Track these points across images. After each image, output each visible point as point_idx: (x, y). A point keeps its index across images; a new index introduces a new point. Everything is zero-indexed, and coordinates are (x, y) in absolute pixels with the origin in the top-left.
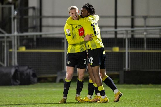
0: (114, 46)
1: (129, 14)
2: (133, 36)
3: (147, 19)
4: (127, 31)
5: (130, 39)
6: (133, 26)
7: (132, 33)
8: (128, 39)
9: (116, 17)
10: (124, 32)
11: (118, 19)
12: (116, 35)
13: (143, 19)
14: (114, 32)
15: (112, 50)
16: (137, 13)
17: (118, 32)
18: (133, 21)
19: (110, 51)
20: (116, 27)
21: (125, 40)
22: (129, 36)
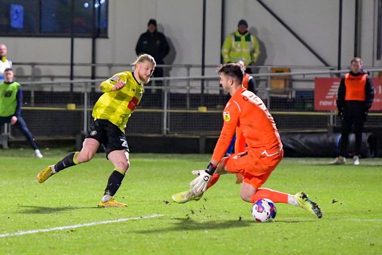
0: (70, 103)
1: (90, 61)
2: (93, 89)
3: (113, 68)
4: (86, 83)
5: (91, 93)
6: (93, 77)
7: (93, 86)
8: (88, 94)
9: (72, 65)
10: (83, 84)
11: (75, 68)
12: (72, 89)
13: (107, 68)
14: (69, 85)
15: (66, 107)
16: (99, 60)
17: (75, 85)
18: (93, 69)
19: (64, 109)
20: (72, 77)
21: (83, 94)
22: (89, 90)
